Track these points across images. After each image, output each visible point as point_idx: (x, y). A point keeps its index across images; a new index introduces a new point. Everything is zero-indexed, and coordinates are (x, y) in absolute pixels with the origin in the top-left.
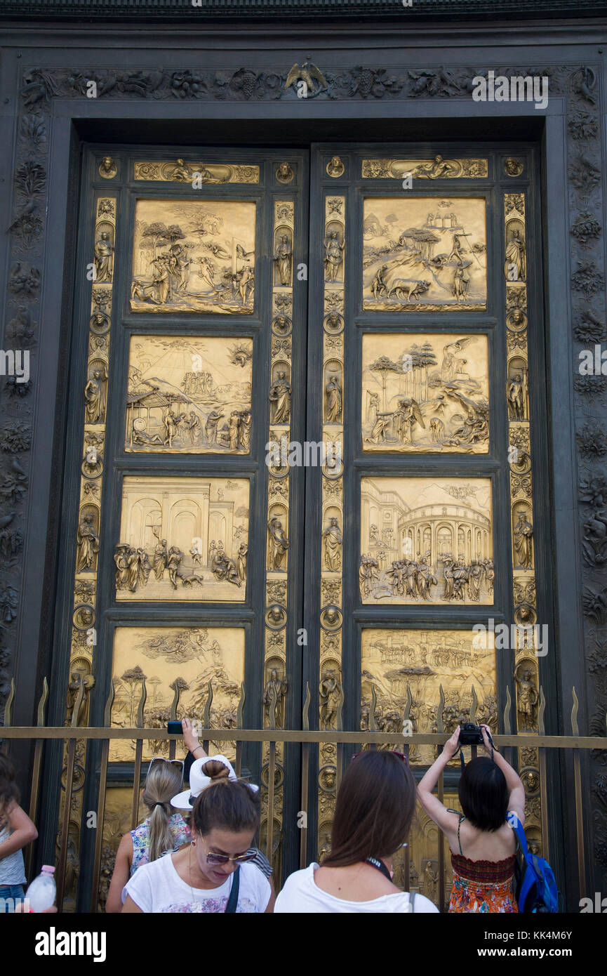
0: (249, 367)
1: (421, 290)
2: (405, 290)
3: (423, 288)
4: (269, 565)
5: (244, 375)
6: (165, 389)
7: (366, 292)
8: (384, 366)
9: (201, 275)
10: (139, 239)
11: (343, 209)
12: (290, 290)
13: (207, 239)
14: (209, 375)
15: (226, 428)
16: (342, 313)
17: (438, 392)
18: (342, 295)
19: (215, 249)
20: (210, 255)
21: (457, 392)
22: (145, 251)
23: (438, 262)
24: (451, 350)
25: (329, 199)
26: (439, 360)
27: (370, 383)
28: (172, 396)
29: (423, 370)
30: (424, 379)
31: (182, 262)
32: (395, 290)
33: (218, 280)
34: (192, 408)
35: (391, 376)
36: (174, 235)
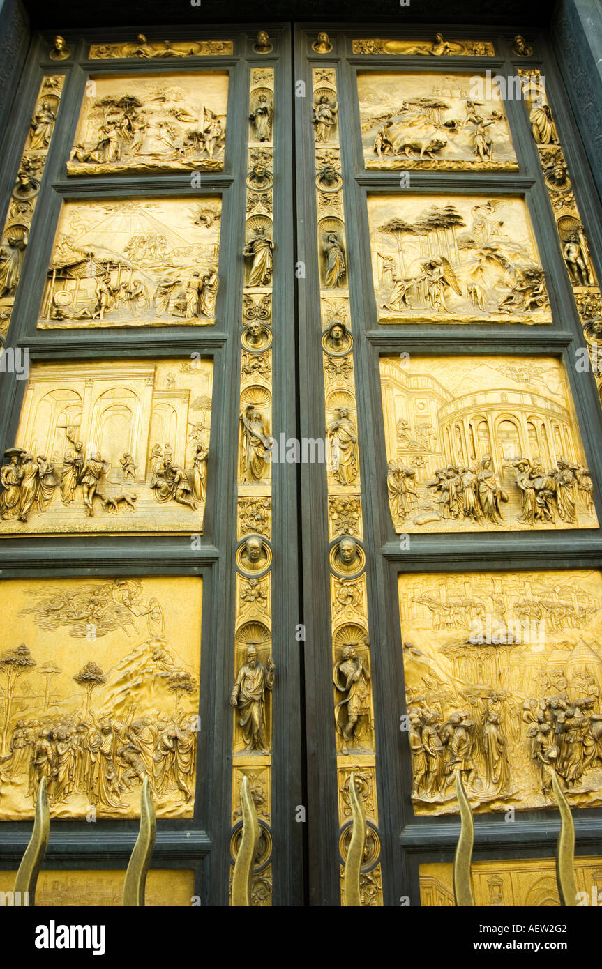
0: (216, 228)
1: (436, 148)
2: (416, 149)
3: (438, 147)
4: (241, 476)
5: (211, 237)
6: (102, 256)
7: (368, 152)
8: (398, 228)
9: (160, 138)
10: (87, 110)
11: (333, 79)
12: (271, 144)
13: (168, 106)
14: (162, 237)
15: (183, 296)
16: (340, 172)
17: (472, 254)
18: (338, 154)
19: (178, 115)
20: (172, 119)
21: (497, 253)
22: (94, 120)
23: (451, 126)
24: (483, 212)
25: (314, 71)
26: (468, 220)
27: (380, 245)
28: (111, 263)
29: (449, 232)
30: (451, 242)
31: (136, 125)
32: (403, 149)
33: (179, 142)
34: (137, 276)
35: (406, 237)
36: (130, 104)
